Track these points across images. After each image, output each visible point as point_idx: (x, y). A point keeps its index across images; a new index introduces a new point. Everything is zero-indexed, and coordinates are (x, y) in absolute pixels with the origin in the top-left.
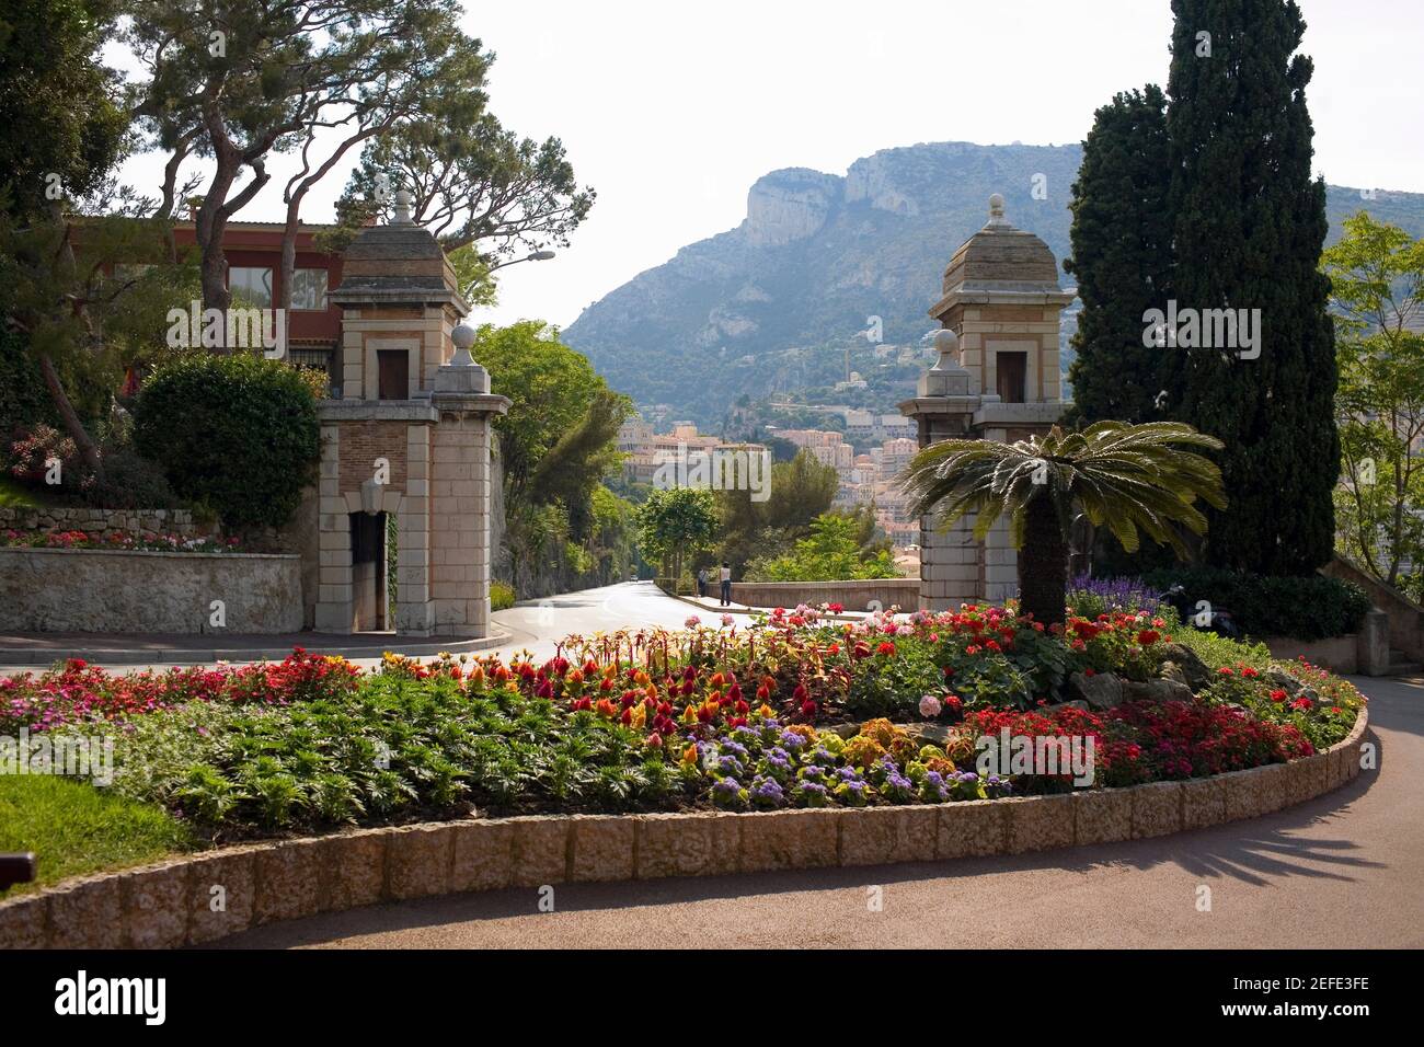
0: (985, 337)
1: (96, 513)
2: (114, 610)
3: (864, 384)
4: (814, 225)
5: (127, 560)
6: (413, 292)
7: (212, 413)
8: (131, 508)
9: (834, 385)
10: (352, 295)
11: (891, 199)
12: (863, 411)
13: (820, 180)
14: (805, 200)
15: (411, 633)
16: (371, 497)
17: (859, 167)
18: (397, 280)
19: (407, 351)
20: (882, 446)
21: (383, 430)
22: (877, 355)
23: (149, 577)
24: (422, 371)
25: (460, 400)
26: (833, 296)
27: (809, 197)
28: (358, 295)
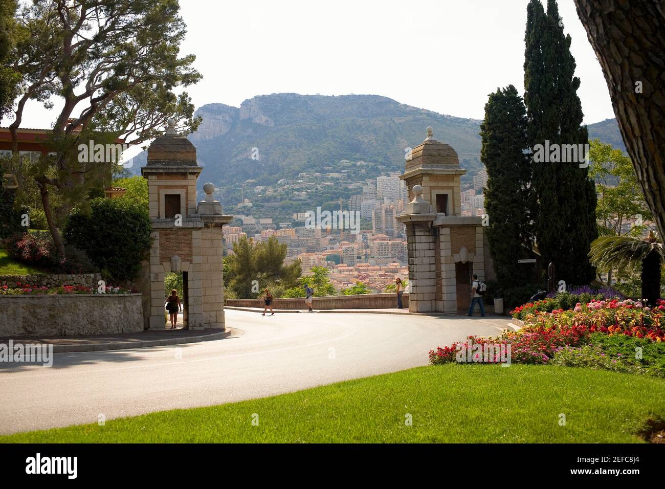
0: (432, 188)
1: (69, 276)
2: (91, 323)
3: (251, 205)
4: (225, 130)
5: (94, 299)
6: (183, 168)
7: (109, 226)
8: (82, 274)
9: (236, 205)
10: (154, 169)
11: (261, 119)
12: (250, 217)
13: (228, 109)
14: (221, 118)
15: (196, 328)
16: (176, 265)
17: (246, 103)
18: (174, 162)
19: (180, 195)
20: (260, 233)
21: (180, 233)
22: (256, 191)
23: (103, 306)
24: (187, 205)
25: (213, 218)
26: (235, 164)
27: (223, 117)
28: (157, 169)
